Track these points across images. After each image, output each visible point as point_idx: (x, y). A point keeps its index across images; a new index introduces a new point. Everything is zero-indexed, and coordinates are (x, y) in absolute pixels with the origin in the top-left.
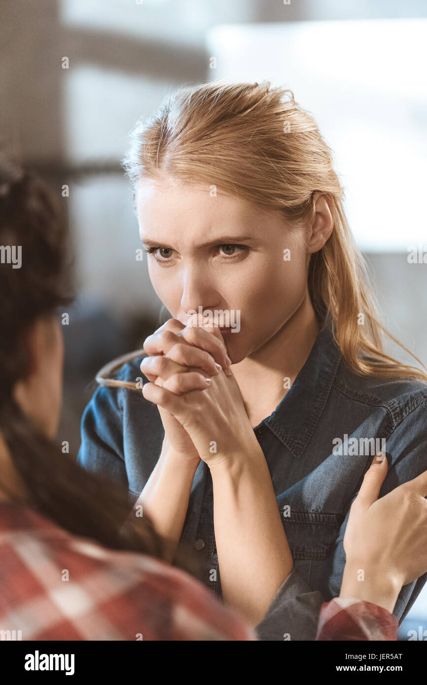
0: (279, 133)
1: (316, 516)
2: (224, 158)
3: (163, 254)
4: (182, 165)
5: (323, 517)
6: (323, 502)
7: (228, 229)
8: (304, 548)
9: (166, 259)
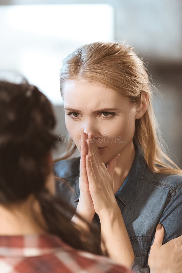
0: (130, 64)
1: (142, 238)
2: (108, 72)
3: (75, 115)
4: (89, 74)
5: (146, 238)
6: (145, 231)
7: (108, 105)
8: (138, 251)
9: (76, 117)
